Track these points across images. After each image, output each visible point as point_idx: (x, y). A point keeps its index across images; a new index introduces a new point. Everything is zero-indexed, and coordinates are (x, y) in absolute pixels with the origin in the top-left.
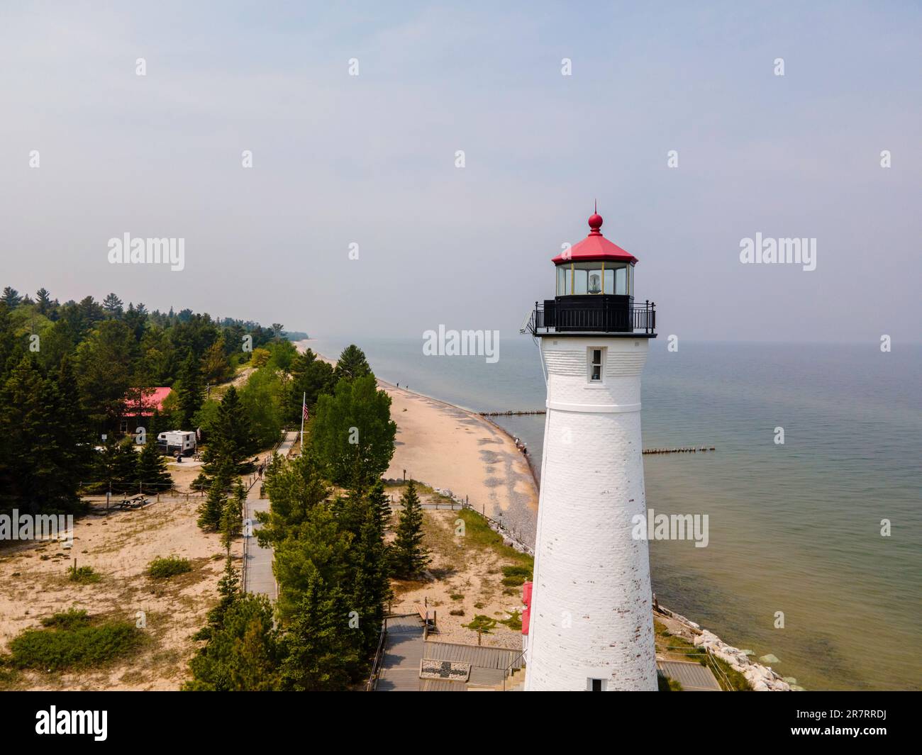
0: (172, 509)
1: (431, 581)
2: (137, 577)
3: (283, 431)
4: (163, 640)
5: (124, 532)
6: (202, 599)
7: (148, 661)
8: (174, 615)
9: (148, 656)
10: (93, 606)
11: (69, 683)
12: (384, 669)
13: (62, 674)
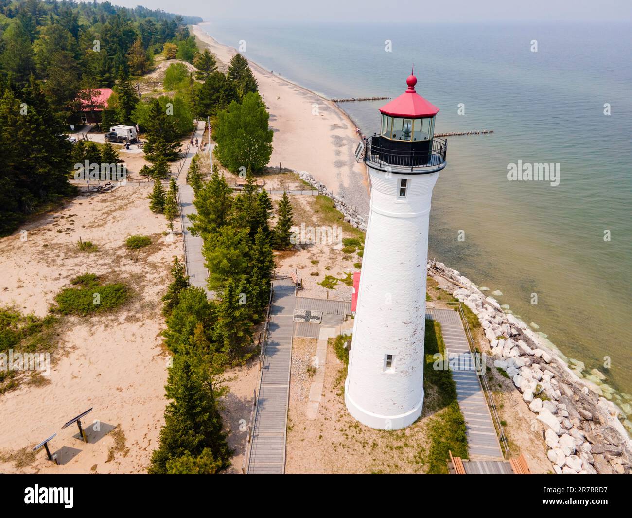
0: (131, 193)
1: (299, 250)
2: (120, 248)
3: (195, 121)
4: (144, 294)
5: (104, 211)
6: (162, 264)
7: (138, 308)
8: (148, 275)
9: (137, 305)
10: (98, 269)
11: (96, 323)
12: (273, 316)
13: (91, 317)
